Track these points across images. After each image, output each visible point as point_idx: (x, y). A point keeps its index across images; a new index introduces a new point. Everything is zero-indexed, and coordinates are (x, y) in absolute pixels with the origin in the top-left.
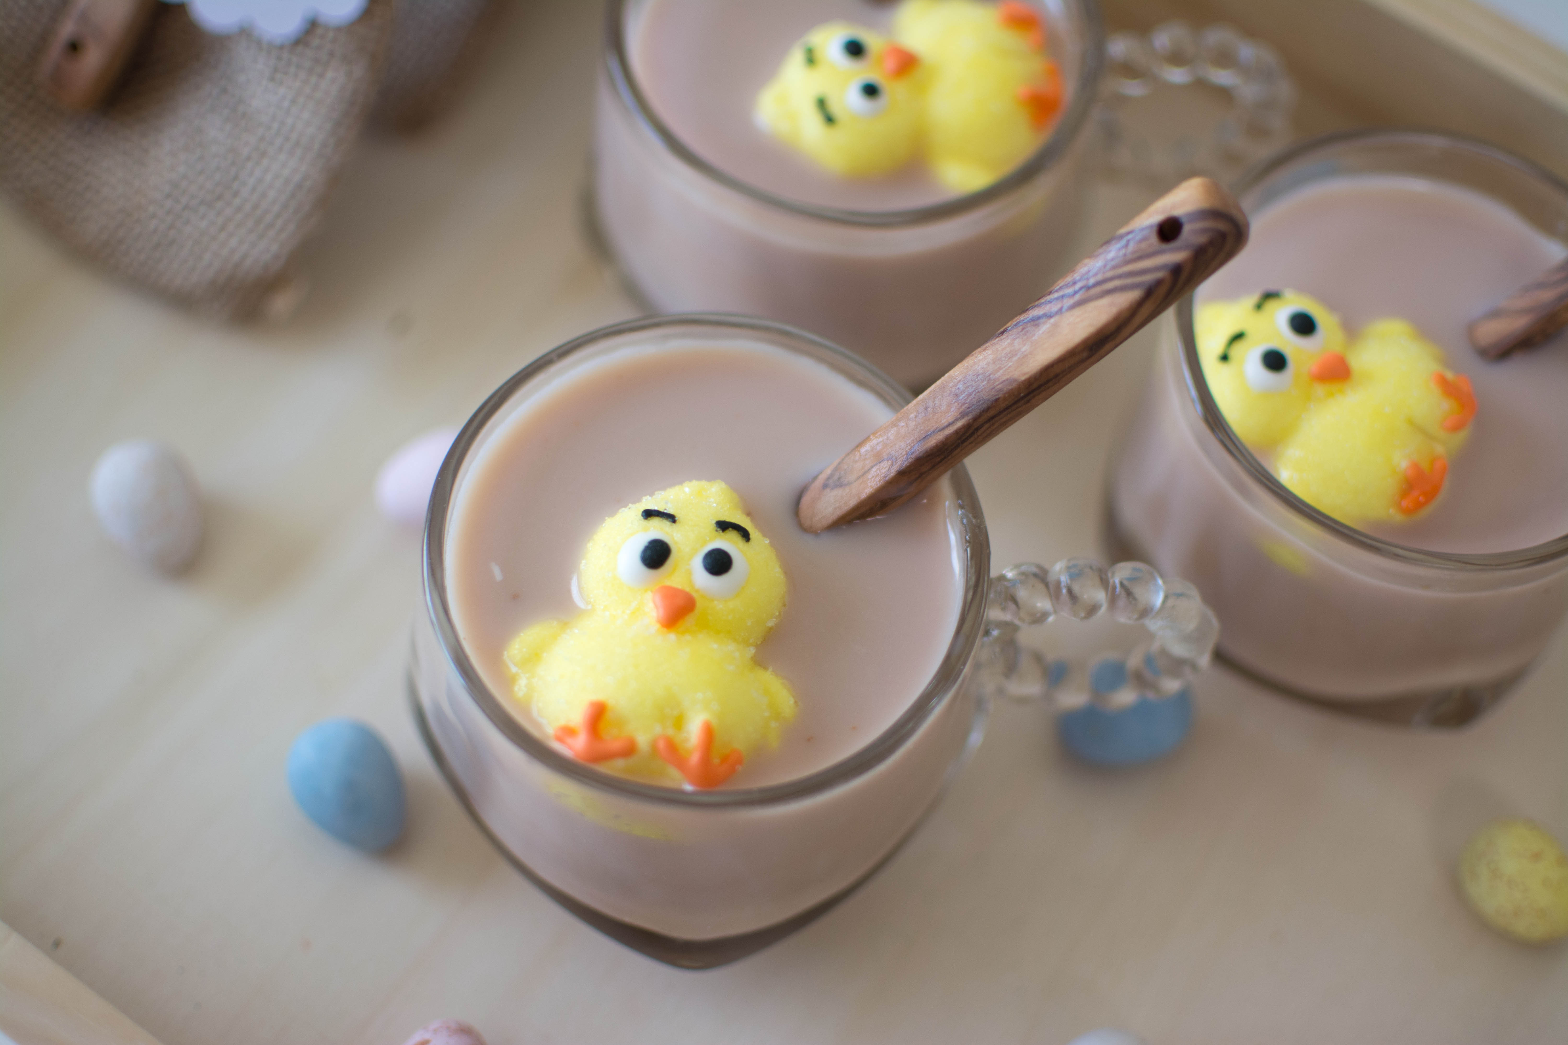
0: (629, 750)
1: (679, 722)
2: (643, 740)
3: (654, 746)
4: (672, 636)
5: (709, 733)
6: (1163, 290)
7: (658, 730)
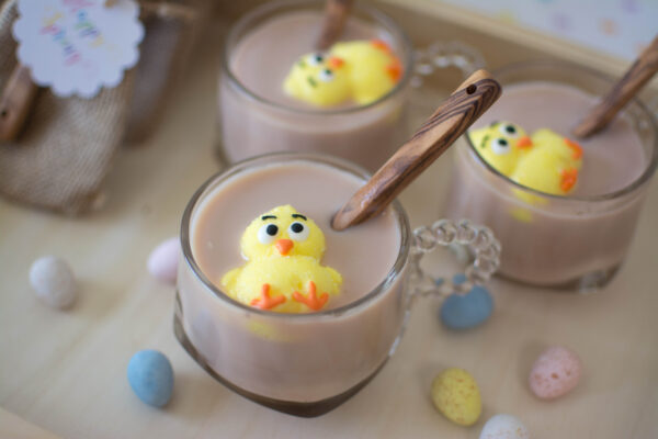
0: (283, 300)
1: (300, 285)
2: (288, 295)
3: (293, 296)
4: (288, 257)
5: (314, 286)
6: (472, 112)
7: (293, 291)
